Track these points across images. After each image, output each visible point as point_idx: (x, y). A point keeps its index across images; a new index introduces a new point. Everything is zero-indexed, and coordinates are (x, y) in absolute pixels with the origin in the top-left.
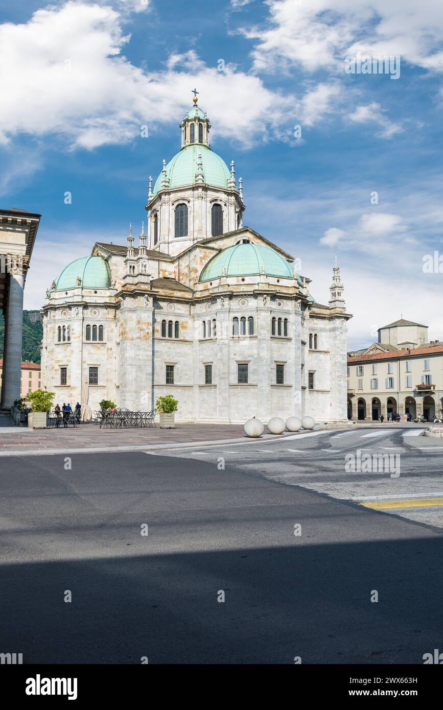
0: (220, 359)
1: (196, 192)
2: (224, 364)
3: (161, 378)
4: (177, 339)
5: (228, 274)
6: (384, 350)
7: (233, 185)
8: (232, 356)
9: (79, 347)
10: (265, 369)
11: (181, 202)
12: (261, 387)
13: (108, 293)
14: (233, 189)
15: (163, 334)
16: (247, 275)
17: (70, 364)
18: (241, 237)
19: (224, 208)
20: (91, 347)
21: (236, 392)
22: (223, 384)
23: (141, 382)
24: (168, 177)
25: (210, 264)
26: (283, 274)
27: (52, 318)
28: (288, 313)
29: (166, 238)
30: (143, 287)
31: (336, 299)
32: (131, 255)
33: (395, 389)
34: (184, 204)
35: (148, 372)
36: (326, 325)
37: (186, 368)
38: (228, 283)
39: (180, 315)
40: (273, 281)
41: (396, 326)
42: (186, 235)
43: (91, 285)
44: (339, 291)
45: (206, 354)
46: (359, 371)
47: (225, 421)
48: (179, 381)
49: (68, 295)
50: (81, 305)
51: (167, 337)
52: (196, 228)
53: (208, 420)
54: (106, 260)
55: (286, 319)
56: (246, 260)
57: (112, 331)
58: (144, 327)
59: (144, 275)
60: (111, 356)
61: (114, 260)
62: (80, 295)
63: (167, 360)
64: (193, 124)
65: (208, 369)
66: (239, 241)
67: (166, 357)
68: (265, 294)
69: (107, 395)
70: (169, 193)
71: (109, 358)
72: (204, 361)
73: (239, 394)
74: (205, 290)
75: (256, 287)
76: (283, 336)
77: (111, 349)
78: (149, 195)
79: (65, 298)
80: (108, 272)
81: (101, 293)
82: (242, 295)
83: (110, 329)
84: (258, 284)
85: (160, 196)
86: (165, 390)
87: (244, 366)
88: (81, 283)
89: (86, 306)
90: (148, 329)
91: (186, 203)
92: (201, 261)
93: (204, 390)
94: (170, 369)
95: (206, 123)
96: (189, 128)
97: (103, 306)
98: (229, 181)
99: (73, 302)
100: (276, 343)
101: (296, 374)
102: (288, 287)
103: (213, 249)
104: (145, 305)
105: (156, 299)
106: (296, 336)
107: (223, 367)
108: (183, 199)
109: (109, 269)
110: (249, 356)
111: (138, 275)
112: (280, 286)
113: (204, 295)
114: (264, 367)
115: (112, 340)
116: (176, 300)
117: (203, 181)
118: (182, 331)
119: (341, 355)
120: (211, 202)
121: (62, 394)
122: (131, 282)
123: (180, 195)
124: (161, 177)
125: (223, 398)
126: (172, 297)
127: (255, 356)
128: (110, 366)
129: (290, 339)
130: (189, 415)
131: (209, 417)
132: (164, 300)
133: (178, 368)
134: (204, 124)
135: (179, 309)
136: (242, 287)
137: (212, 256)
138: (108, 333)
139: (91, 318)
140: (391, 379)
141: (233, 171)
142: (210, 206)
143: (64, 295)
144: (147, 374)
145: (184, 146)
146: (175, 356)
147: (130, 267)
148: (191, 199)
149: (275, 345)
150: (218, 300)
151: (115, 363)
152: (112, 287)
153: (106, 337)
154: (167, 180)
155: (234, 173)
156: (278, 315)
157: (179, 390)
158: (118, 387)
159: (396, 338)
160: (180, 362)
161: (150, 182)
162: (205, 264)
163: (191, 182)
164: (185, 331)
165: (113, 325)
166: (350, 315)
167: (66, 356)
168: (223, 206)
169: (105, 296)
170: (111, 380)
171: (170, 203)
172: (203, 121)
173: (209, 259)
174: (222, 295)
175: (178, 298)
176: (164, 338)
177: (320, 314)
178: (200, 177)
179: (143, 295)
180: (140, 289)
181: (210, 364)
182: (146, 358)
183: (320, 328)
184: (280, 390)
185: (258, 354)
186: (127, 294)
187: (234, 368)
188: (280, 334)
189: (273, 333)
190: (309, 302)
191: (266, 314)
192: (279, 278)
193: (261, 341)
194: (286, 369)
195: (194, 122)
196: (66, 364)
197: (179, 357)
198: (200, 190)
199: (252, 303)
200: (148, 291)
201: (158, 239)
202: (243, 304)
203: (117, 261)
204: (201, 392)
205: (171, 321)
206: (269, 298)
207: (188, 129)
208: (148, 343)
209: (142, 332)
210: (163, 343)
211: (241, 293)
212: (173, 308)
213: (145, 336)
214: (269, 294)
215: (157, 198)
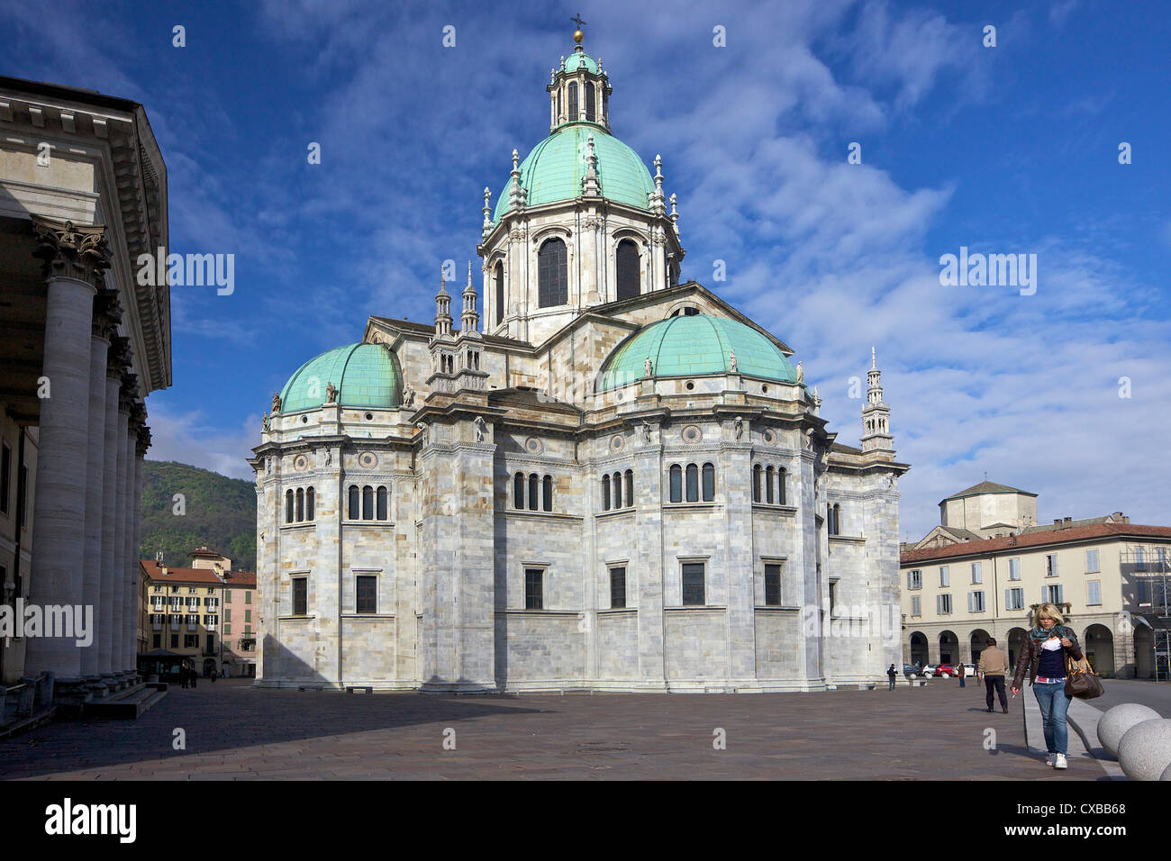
0: (644, 555)
1: (584, 214)
2: (652, 565)
3: (517, 598)
4: (547, 513)
5: (659, 373)
6: (956, 539)
7: (659, 203)
8: (669, 548)
9: (332, 532)
10: (741, 573)
11: (552, 235)
12: (733, 612)
13: (397, 418)
14: (659, 211)
15: (519, 504)
16: (698, 376)
17: (313, 569)
18: (680, 303)
19: (642, 249)
20: (361, 534)
21: (680, 623)
22: (651, 607)
23: (470, 605)
24: (523, 185)
25: (617, 357)
26: (775, 375)
27: (273, 472)
28: (788, 455)
29: (522, 309)
30: (471, 400)
31: (877, 433)
32: (443, 332)
33: (988, 614)
34: (558, 239)
35: (486, 584)
36: (856, 486)
37: (568, 575)
38: (657, 392)
39: (554, 463)
40: (753, 388)
41: (978, 494)
42: (564, 302)
43: (358, 402)
44: (882, 417)
45: (612, 545)
46: (912, 579)
47: (655, 685)
48: (554, 603)
49: (310, 423)
50: (336, 442)
51: (526, 510)
52: (586, 288)
53: (621, 685)
54: (391, 350)
55: (782, 470)
56: (695, 345)
57: (406, 498)
58: (475, 486)
59: (474, 375)
60: (403, 551)
61: (408, 348)
62: (333, 423)
63: (528, 559)
64: (575, 83)
65: (618, 577)
66: (678, 311)
67: (525, 552)
68: (739, 414)
69: (398, 634)
70: (526, 218)
71: (401, 555)
72: (608, 560)
73: (686, 629)
74: (606, 410)
75: (720, 401)
76: (776, 504)
77: (405, 536)
78: (485, 225)
79: (302, 429)
80: (396, 375)
81: (381, 417)
82: (688, 417)
83: (401, 495)
84: (724, 393)
85: (506, 225)
86: (523, 621)
87: (695, 567)
88: (337, 397)
89: (348, 445)
90: (484, 490)
91: (563, 236)
92: (598, 350)
93: (609, 621)
94: (534, 577)
95: (600, 82)
96: (567, 91)
97: (385, 446)
98: (651, 196)
99: (317, 437)
100: (762, 519)
101: (805, 583)
102: (786, 402)
103: (622, 324)
104: (476, 440)
105: (503, 430)
106: (804, 504)
107: (651, 570)
108: (557, 230)
109: (398, 369)
110: (707, 548)
111: (460, 375)
112: (768, 399)
113: (605, 420)
114: (740, 569)
115: (407, 518)
116: (545, 430)
117: (598, 193)
118: (559, 495)
119: (889, 546)
120: (614, 236)
121: (298, 635)
122: (445, 390)
123: (549, 220)
124: (511, 186)
125: (652, 638)
126: (536, 423)
127: (719, 547)
128: (402, 574)
129: (792, 512)
130: (576, 674)
131: (622, 678)
132: (519, 431)
133: (552, 575)
134: (598, 84)
135: (551, 450)
136: (688, 402)
137: (622, 339)
138: (397, 503)
139: (358, 471)
140: (979, 595)
141: (659, 175)
142: (612, 244)
143: (300, 424)
144: (483, 588)
145: (557, 127)
146: (544, 551)
147: (443, 357)
148: (573, 229)
149: (762, 523)
150: (636, 428)
151: (414, 567)
152: (405, 406)
153: (394, 511)
154: (522, 191)
155: (661, 179)
156: (766, 460)
157: (556, 622)
158: (420, 618)
159: (977, 516)
160: (555, 563)
161: (487, 200)
162: (605, 356)
163: (572, 193)
164: (565, 495)
165: (409, 488)
166: (904, 465)
167: (305, 554)
168: (640, 243)
169: (390, 424)
170: (405, 604)
171: (530, 238)
172: (595, 77)
173: (614, 346)
174: (645, 418)
175: (550, 425)
176: (519, 511)
177: (845, 464)
178: (592, 184)
179: (468, 416)
180: (466, 403)
181: (620, 566)
182: (481, 553)
183: (845, 492)
184: (774, 619)
185: (728, 541)
186: (435, 415)
187: (675, 573)
188: (770, 499)
189: (757, 497)
190: (827, 434)
191: (741, 458)
192: (766, 382)
193: (733, 515)
194: (785, 574)
195: (576, 79)
196: (307, 569)
197: (552, 551)
198: (592, 211)
199: (713, 433)
200: (482, 408)
201: (505, 312)
202: (692, 436)
203: (415, 351)
204: (601, 626)
205: (534, 476)
206: (746, 424)
207: (565, 93)
208: (484, 521)
209: (471, 497)
210: (516, 522)
211: (687, 414)
212: (539, 448)
213: (477, 506)
214: (747, 414)
215: (501, 229)
